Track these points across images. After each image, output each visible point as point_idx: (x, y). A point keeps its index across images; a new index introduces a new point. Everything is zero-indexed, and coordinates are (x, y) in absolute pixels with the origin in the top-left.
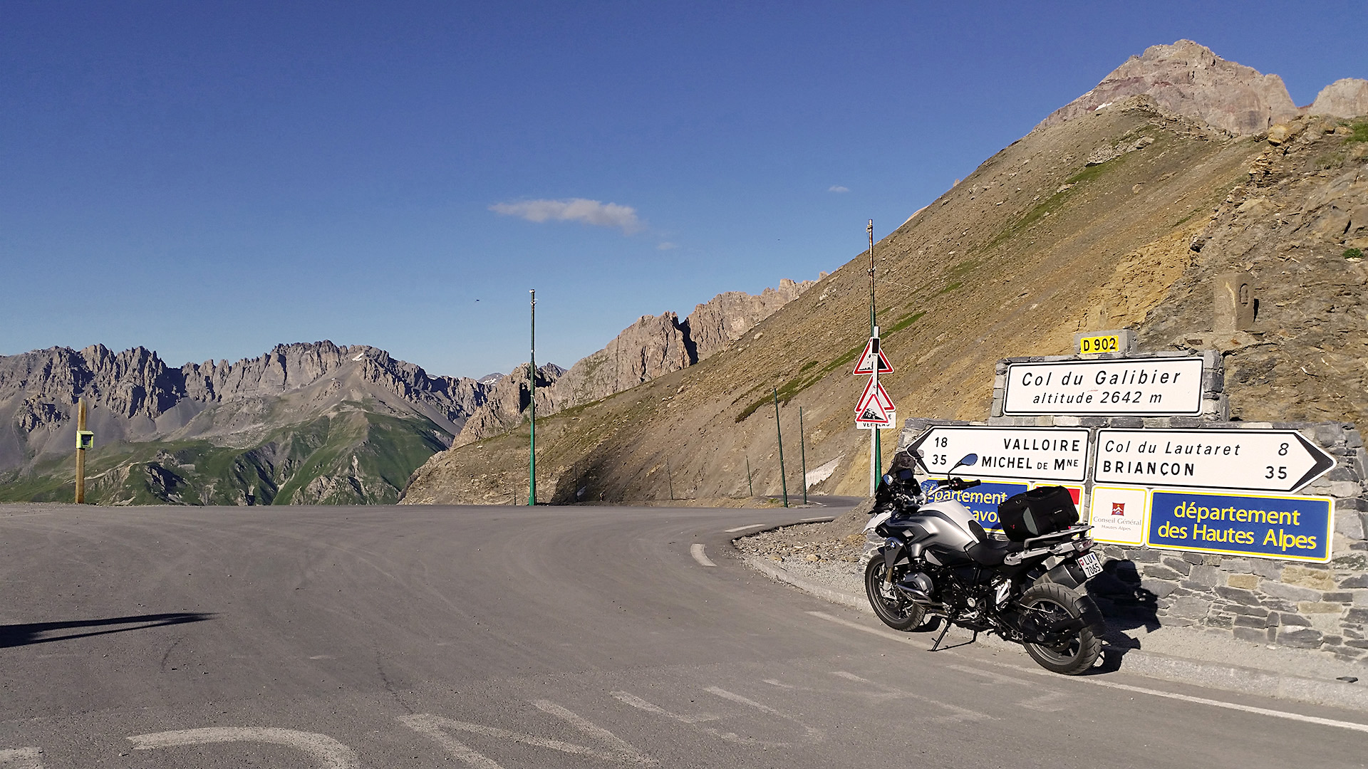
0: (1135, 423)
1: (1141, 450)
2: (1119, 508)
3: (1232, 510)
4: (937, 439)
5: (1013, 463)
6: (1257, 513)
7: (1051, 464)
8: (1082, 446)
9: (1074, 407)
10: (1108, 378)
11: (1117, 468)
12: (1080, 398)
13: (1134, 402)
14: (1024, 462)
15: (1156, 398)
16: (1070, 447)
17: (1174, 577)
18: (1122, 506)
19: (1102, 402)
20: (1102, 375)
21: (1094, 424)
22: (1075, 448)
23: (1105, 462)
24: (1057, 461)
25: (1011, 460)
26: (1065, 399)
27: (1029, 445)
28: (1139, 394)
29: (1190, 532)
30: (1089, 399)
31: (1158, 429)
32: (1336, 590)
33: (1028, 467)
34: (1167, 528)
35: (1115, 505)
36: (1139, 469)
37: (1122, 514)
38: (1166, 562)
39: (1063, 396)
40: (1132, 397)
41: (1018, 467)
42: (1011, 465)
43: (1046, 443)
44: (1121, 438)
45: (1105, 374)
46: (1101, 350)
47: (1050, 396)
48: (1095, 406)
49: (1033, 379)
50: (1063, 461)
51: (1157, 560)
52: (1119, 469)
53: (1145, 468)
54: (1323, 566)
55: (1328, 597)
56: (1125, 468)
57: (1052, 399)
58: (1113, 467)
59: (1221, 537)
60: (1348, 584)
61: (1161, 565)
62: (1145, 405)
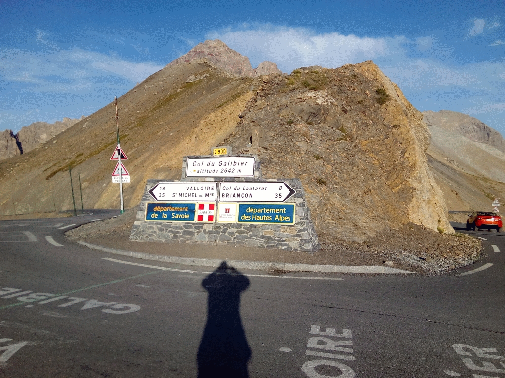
0: (232, 180)
3: (265, 209)
4: (161, 187)
5: (190, 195)
6: (273, 210)
7: (204, 196)
8: (215, 188)
9: (212, 174)
10: (223, 164)
12: (214, 171)
14: (195, 195)
15: (239, 171)
16: (210, 189)
17: (247, 233)
18: (229, 209)
19: (221, 172)
20: (221, 163)
21: (219, 180)
22: (212, 189)
23: (223, 194)
24: (206, 194)
26: (208, 171)
27: (196, 189)
28: (234, 169)
29: (251, 217)
30: (217, 171)
31: (240, 182)
32: (296, 234)
33: (196, 197)
34: (244, 216)
35: (226, 209)
36: (234, 196)
37: (229, 212)
38: (244, 228)
40: (232, 171)
41: (192, 197)
43: (202, 188)
44: (228, 185)
46: (221, 154)
47: (203, 170)
48: (219, 174)
49: (197, 164)
50: (208, 194)
51: (241, 228)
52: (227, 196)
53: (236, 196)
54: (292, 226)
55: (294, 236)
56: (230, 196)
57: (204, 172)
58: (225, 195)
60: (300, 231)
61: (242, 229)
62: (236, 174)
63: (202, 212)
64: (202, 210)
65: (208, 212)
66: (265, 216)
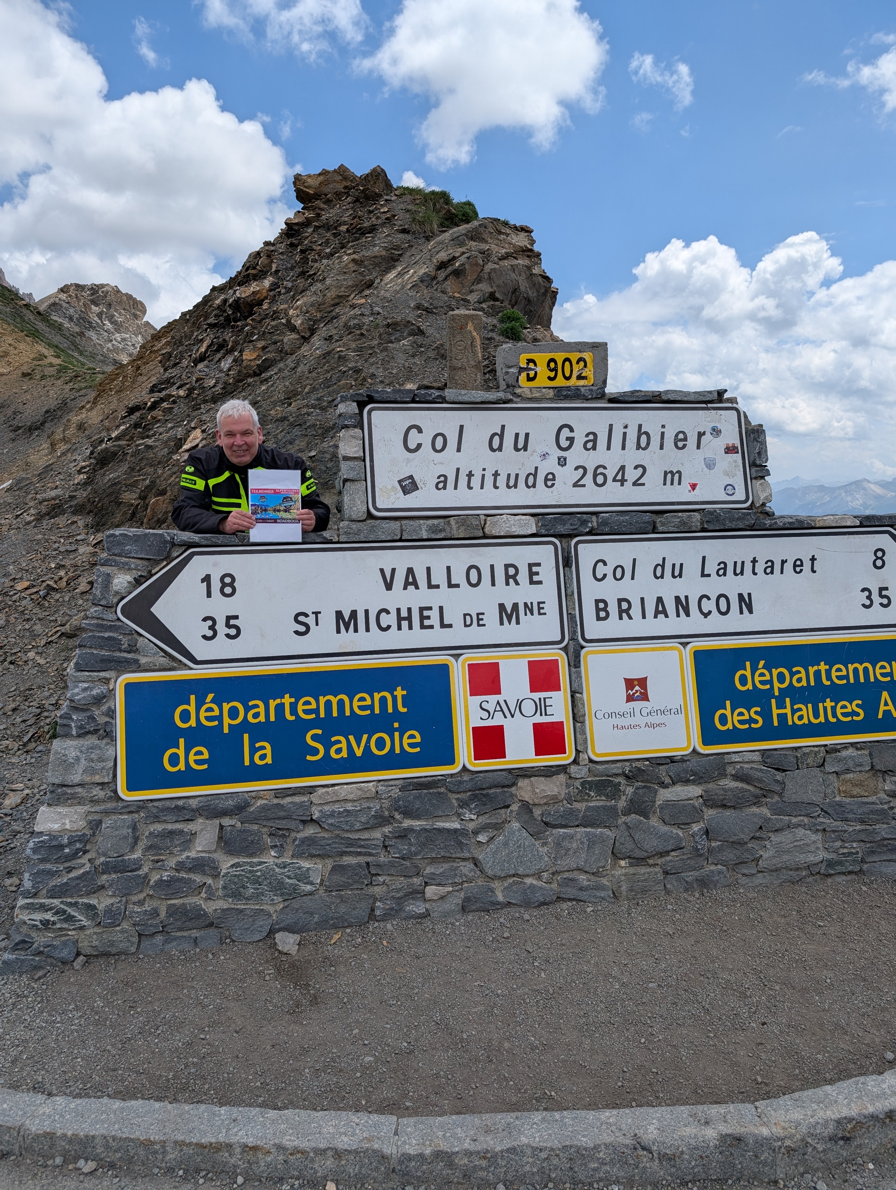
1: (659, 574)
2: (637, 688)
3: (823, 667)
4: (207, 579)
5: (409, 619)
6: (861, 668)
7: (492, 616)
8: (546, 574)
9: (523, 496)
10: (580, 439)
11: (621, 612)
12: (531, 478)
13: (635, 484)
14: (434, 615)
15: (673, 476)
16: (523, 576)
17: (756, 799)
18: (642, 682)
19: (575, 485)
20: (565, 433)
21: (565, 528)
22: (535, 578)
23: (597, 602)
24: (502, 607)
25: (404, 614)
26: (502, 481)
27: (439, 578)
28: (640, 470)
29: (766, 714)
30: (550, 479)
31: (682, 535)
33: (443, 625)
34: (728, 712)
35: (630, 683)
36: (660, 609)
37: (645, 697)
38: (737, 777)
39: (496, 474)
40: (631, 475)
41: (423, 627)
42: (405, 624)
43: (474, 572)
45: (572, 430)
46: (560, 382)
47: (470, 475)
48: (563, 495)
49: (426, 439)
50: (515, 606)
51: (723, 775)
52: (624, 612)
53: (670, 606)
56: (636, 611)
57: (476, 481)
58: (613, 608)
59: (816, 716)
61: (730, 784)
62: (656, 491)
63: (491, 707)
64: (492, 699)
65: (528, 707)
66: (829, 704)
